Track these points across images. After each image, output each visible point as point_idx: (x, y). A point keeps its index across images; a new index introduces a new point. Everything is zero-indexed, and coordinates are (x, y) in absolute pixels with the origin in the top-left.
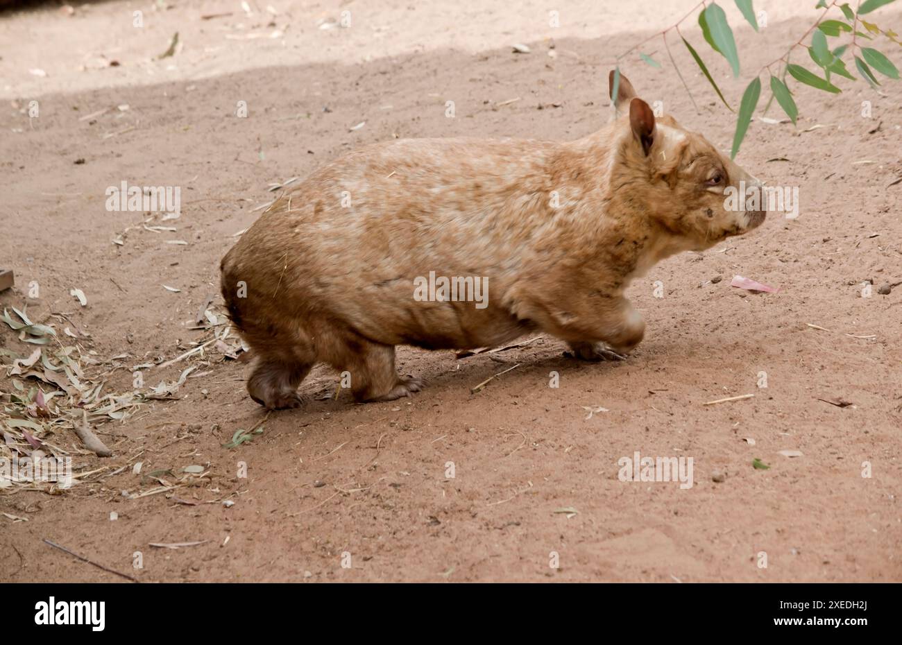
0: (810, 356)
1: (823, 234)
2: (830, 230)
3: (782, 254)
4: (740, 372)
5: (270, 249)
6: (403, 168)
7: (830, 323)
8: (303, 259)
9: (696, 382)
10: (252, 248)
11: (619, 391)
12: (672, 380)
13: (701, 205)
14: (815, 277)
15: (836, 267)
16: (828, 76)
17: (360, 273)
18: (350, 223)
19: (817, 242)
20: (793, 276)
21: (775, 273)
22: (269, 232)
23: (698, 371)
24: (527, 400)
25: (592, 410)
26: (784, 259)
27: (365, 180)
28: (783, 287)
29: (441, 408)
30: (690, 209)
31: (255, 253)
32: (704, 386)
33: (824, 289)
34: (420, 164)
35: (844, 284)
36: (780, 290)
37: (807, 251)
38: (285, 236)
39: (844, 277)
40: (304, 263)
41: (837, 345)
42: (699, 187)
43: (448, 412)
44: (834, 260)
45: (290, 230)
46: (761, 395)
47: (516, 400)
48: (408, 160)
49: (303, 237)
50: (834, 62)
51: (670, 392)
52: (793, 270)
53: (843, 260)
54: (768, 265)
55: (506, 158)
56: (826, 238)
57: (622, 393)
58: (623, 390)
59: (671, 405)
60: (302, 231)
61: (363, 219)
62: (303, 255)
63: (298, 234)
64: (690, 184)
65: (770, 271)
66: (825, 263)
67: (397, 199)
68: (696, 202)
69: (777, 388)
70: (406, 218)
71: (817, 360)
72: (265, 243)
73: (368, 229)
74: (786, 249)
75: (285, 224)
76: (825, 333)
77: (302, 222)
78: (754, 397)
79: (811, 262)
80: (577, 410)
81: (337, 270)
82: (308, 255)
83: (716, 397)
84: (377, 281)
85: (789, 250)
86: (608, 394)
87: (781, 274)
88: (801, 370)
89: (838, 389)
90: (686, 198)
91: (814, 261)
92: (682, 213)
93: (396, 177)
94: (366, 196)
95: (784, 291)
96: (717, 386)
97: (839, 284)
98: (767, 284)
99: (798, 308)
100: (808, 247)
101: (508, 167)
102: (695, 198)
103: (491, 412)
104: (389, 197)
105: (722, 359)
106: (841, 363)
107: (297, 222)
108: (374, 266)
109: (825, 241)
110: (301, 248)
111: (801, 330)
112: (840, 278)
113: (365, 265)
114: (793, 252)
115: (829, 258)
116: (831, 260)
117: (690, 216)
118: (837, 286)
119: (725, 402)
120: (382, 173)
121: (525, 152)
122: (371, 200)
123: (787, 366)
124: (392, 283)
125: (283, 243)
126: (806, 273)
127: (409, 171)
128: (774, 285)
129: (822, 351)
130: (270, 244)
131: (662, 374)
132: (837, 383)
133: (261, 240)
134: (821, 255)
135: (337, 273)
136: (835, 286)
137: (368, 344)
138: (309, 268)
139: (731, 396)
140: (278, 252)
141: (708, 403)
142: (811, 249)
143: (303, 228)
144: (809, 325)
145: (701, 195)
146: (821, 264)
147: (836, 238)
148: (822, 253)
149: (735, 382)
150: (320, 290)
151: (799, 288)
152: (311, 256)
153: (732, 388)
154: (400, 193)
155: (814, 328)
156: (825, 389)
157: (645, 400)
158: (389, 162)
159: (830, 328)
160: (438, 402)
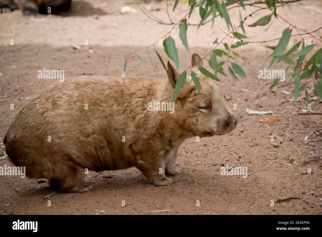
0: (196, 195)
1: (204, 142)
2: (207, 141)
3: (186, 149)
4: (165, 199)
5: (33, 126)
6: (92, 84)
7: (205, 182)
8: (50, 127)
9: (145, 202)
10: (23, 127)
11: (111, 204)
12: (135, 201)
13: (195, 116)
14: (200, 161)
15: (209, 157)
16: (216, 74)
17: (78, 131)
18: (72, 109)
19: (201, 145)
20: (190, 160)
21: (182, 157)
22: (31, 119)
23: (146, 197)
24: (69, 204)
25: (99, 211)
26: (187, 152)
27: (75, 90)
28: (186, 164)
29: (29, 205)
30: (189, 117)
31: (25, 129)
32: (148, 204)
33: (203, 166)
34: (99, 83)
35: (212, 165)
36: (184, 165)
37: (197, 149)
38: (39, 119)
39: (212, 162)
40: (51, 129)
41: (207, 192)
42: (195, 108)
43: (32, 207)
44: (208, 154)
45: (41, 116)
46: (173, 210)
47: (64, 204)
48: (93, 81)
49: (49, 118)
50: (219, 67)
51: (133, 206)
52: (190, 157)
53: (212, 154)
54: (180, 153)
55: (134, 81)
56: (205, 144)
57: (112, 204)
58: (113, 203)
59: (134, 212)
60: (47, 115)
61: (78, 107)
62: (50, 125)
63: (46, 116)
64: (191, 106)
65: (180, 156)
66: (204, 155)
67: (92, 97)
68: (192, 114)
69: (180, 208)
70: (96, 105)
71: (198, 197)
72: (29, 124)
73: (81, 112)
74: (188, 147)
75: (38, 113)
76: (202, 186)
77: (46, 111)
78: (170, 211)
79: (198, 154)
80: (92, 211)
81: (67, 130)
82: (53, 125)
83: (154, 210)
84: (86, 135)
85: (189, 148)
86: (106, 204)
87: (185, 158)
88: (191, 201)
89: (206, 211)
90: (188, 111)
91: (199, 154)
92: (185, 118)
93: (89, 88)
94: (78, 97)
95: (186, 166)
96: (154, 205)
97: (210, 165)
98: (179, 162)
99: (192, 174)
100: (197, 147)
101: (134, 85)
102: (193, 113)
103: (52, 209)
104: (88, 97)
105: (157, 193)
106: (209, 199)
107: (44, 111)
108: (84, 129)
109: (205, 145)
110: (48, 123)
111: (192, 183)
112: (210, 162)
113: (80, 128)
114: (191, 149)
115: (206, 153)
116: (207, 154)
117: (189, 120)
118: (209, 165)
119: (157, 212)
120: (83, 87)
121: (141, 81)
122: (81, 99)
123: (185, 199)
124: (91, 136)
125: (39, 122)
126: (196, 159)
127: (94, 85)
128: (182, 163)
129: (201, 194)
130: (32, 124)
131: (130, 197)
132: (206, 208)
133: (27, 123)
134: (202, 151)
135: (67, 131)
136: (208, 166)
137: (78, 167)
138: (54, 131)
139: (160, 210)
140: (37, 127)
141: (150, 212)
142: (199, 148)
143: (48, 114)
144: (196, 181)
145: (196, 112)
146: (203, 155)
147: (210, 145)
148: (204, 150)
149: (162, 204)
150: (59, 140)
151: (192, 165)
152: (54, 125)
153: (161, 206)
154: (92, 95)
155: (198, 183)
156: (201, 211)
157: (122, 209)
158: (85, 82)
159: (205, 184)
160: (28, 203)
